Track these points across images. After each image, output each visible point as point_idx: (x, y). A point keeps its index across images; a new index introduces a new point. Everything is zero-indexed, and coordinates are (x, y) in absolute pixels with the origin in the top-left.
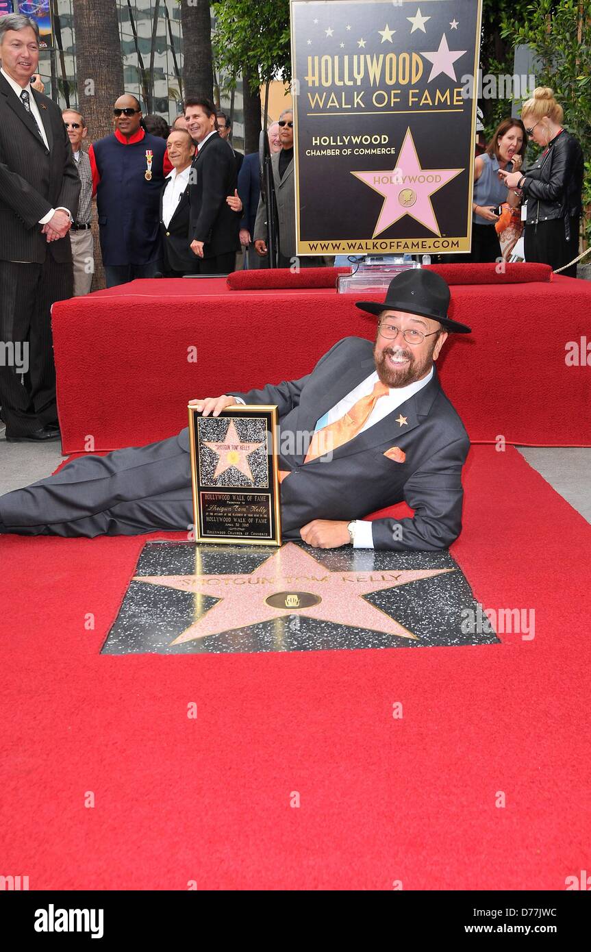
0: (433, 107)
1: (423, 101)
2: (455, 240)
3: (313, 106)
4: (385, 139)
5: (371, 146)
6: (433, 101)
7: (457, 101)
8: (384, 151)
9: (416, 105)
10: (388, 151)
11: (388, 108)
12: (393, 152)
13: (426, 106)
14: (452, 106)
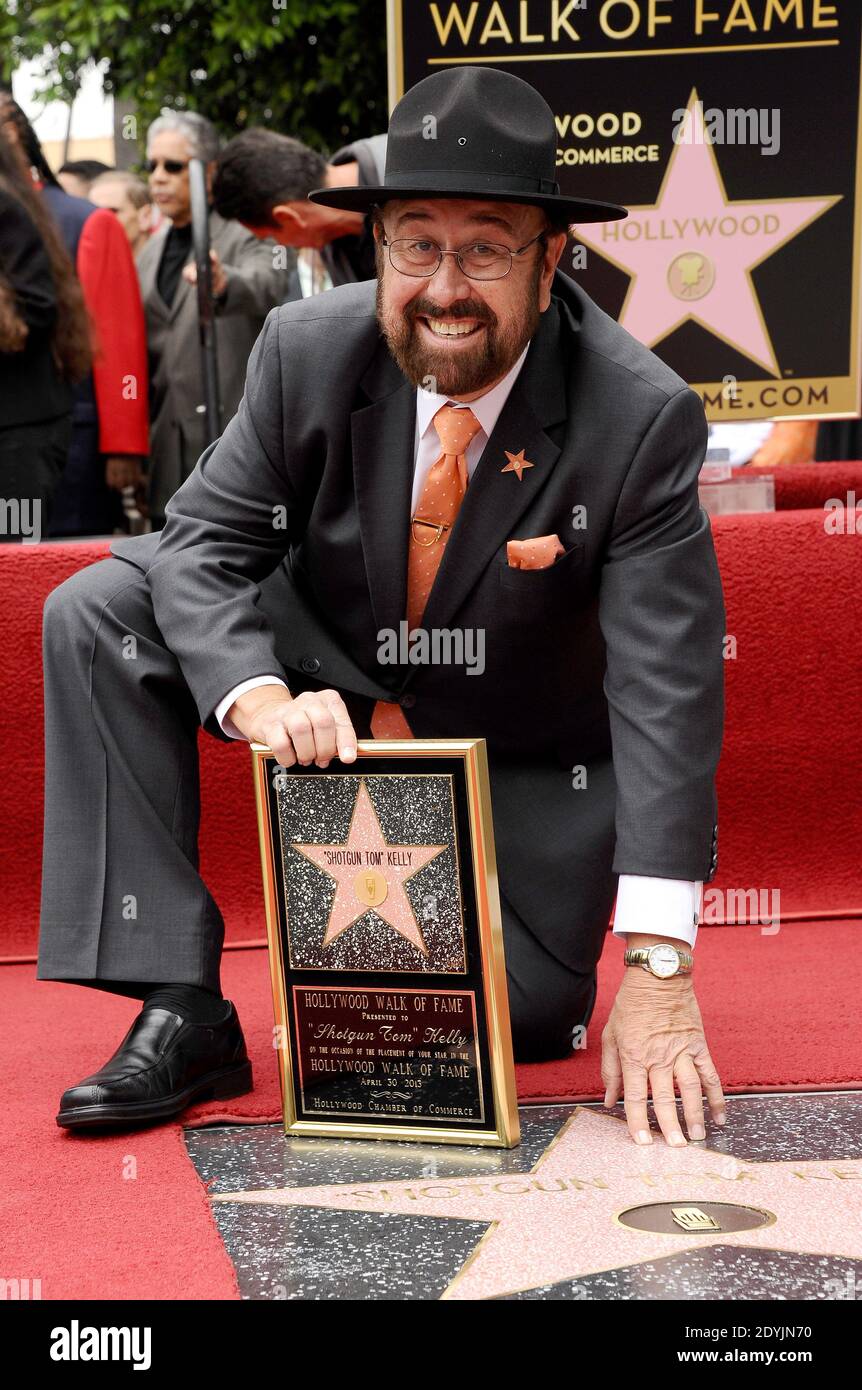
0: (760, 36)
1: (732, 22)
2: (818, 384)
3: (444, 35)
4: (632, 123)
5: (596, 142)
6: (759, 20)
7: (823, 17)
8: (629, 154)
9: (713, 33)
10: (642, 154)
11: (639, 40)
12: (653, 157)
13: (741, 34)
14: (809, 32)
